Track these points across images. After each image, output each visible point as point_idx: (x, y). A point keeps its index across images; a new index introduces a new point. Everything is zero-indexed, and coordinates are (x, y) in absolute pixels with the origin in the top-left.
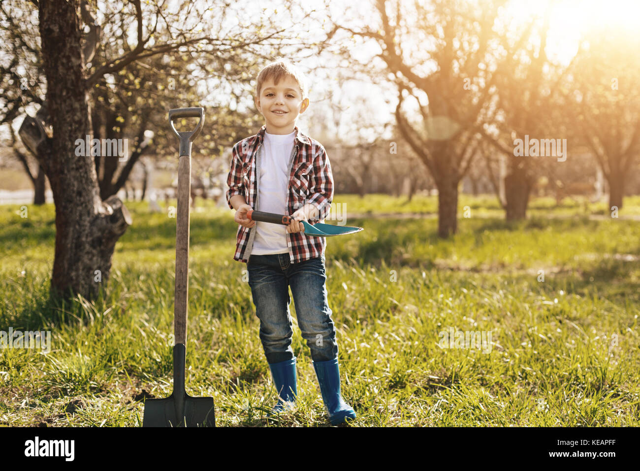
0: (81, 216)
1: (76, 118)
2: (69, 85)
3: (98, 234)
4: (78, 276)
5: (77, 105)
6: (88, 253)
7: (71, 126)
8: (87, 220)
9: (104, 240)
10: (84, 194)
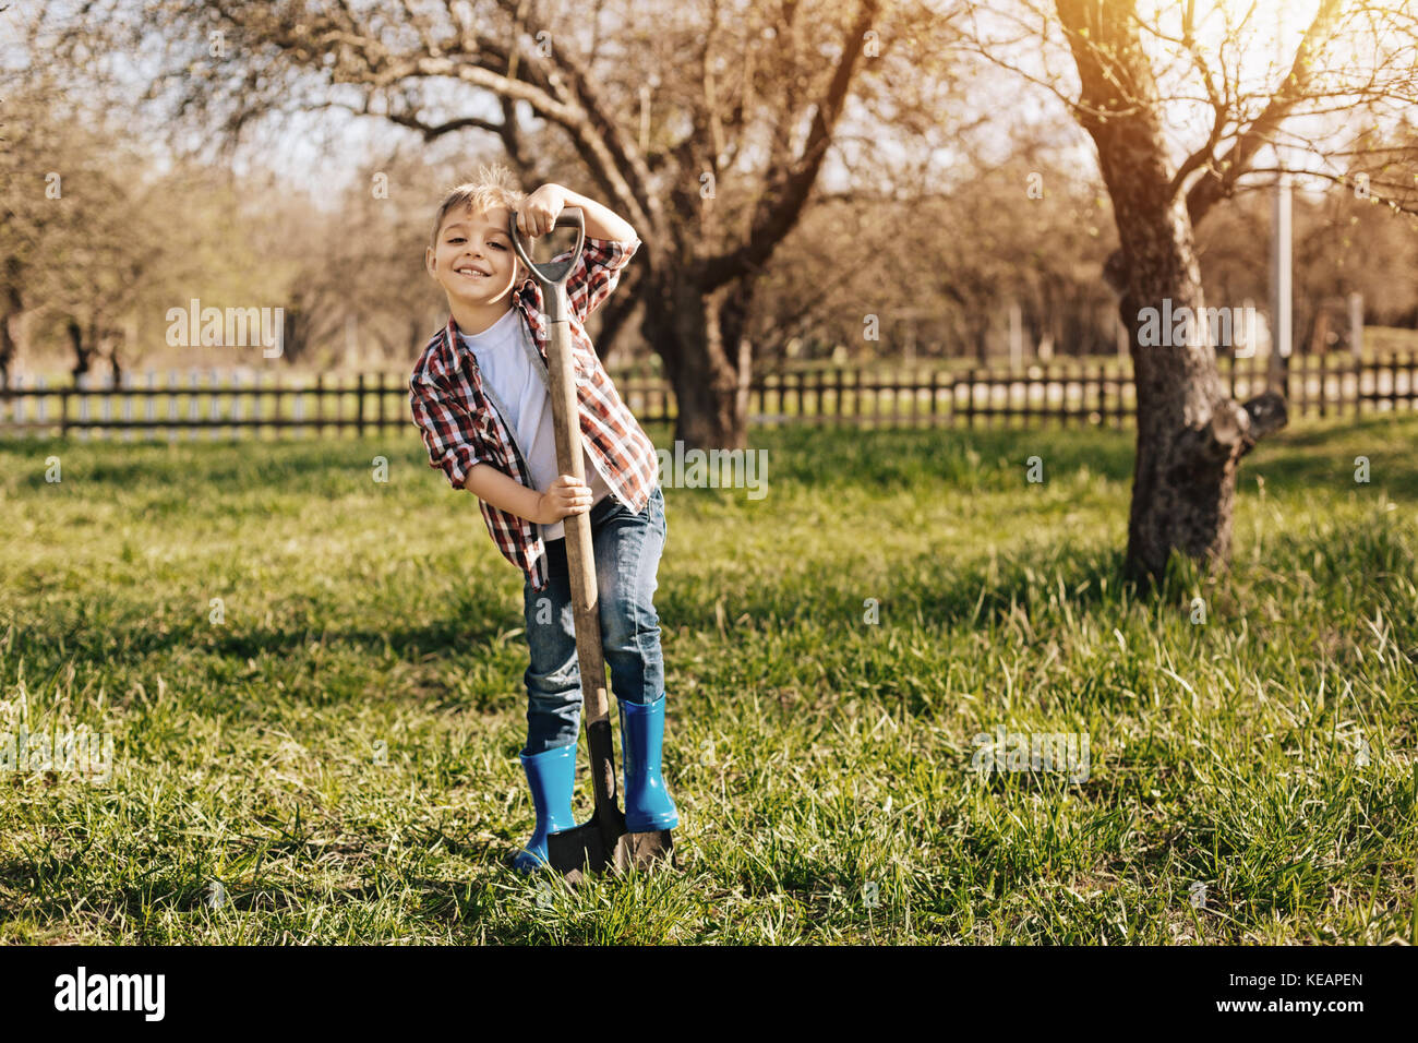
0: (1159, 426)
1: (1149, 254)
2: (1132, 197)
3: (1179, 459)
4: (1147, 533)
5: (1150, 231)
6: (1163, 493)
7: (1143, 267)
8: (1169, 433)
9: (1190, 471)
10: (1166, 387)
